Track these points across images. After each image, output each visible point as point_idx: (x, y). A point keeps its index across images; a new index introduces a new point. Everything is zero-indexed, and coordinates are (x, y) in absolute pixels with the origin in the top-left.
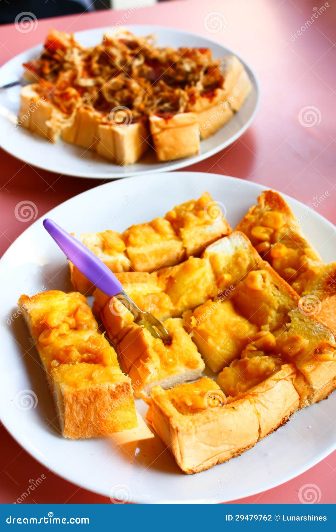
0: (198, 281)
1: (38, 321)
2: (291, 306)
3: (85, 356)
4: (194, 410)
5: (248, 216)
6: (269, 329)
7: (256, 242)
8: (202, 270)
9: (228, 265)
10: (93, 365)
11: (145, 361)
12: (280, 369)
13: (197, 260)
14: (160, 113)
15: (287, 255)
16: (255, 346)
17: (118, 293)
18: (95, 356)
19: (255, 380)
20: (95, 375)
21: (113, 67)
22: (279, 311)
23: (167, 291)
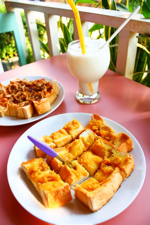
0: (79, 146)
1: (29, 170)
2: (112, 149)
3: (49, 179)
4: (92, 189)
5: (90, 123)
6: (107, 158)
7: (94, 131)
8: (80, 143)
9: (88, 140)
10: (53, 182)
11: (71, 177)
12: (115, 169)
13: (78, 140)
14: (36, 100)
15: (105, 133)
16: (104, 164)
17: (56, 156)
18: (52, 179)
19: (108, 175)
20: (56, 185)
21: (16, 90)
22: (108, 151)
23: (70, 152)
